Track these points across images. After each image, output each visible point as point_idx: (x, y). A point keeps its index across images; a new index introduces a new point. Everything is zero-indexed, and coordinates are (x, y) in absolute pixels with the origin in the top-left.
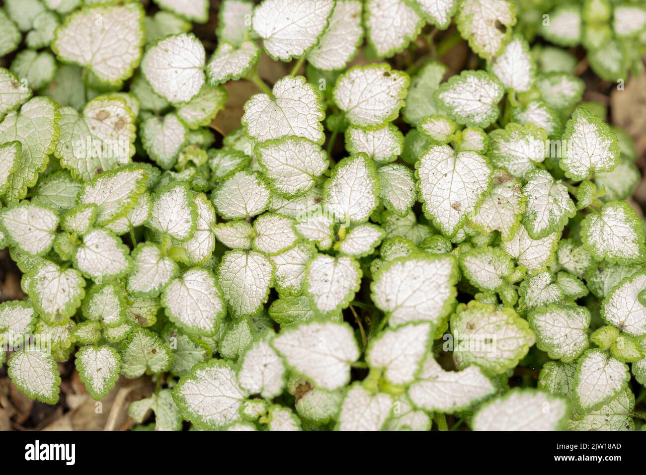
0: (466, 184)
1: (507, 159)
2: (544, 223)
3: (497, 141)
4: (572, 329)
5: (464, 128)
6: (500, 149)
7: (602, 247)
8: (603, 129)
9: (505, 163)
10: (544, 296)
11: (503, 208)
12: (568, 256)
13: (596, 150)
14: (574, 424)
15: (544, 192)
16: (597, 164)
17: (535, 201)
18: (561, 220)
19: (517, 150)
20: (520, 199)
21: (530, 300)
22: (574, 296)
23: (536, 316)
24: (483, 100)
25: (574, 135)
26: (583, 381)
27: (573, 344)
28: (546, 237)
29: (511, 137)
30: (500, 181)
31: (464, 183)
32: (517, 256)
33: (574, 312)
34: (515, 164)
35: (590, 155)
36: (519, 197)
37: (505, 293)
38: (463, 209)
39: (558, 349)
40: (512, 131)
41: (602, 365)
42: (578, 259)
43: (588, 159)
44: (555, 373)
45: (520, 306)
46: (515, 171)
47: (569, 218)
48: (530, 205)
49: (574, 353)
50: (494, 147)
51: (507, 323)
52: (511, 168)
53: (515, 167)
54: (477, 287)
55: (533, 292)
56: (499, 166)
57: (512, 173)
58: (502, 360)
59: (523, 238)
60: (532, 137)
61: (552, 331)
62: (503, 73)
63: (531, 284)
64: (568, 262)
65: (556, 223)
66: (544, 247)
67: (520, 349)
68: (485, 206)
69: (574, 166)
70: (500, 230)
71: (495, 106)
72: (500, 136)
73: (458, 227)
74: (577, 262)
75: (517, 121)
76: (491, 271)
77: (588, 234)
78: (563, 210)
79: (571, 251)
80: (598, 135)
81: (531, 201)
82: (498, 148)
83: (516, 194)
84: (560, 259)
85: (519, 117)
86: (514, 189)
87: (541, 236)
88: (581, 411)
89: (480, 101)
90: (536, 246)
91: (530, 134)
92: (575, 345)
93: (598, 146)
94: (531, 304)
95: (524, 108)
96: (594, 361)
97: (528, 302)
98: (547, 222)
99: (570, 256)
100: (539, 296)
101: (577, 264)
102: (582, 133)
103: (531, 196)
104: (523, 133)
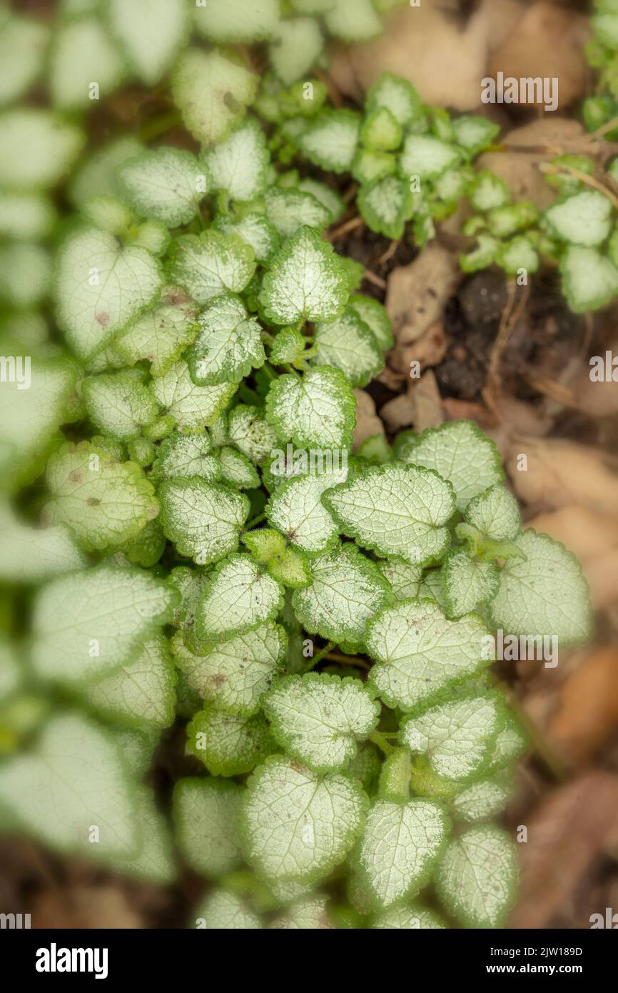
0: (123, 292)
1: (192, 276)
2: (215, 364)
3: (185, 249)
4: (220, 519)
5: (143, 220)
6: (185, 261)
7: (292, 424)
8: (332, 262)
9: (187, 281)
10: (193, 468)
11: (164, 332)
12: (244, 430)
13: (316, 289)
14: (195, 662)
15: (228, 326)
16: (313, 309)
17: (212, 334)
18: (241, 368)
19: (208, 267)
20: (191, 326)
21: (171, 467)
22: (239, 484)
23: (171, 489)
24: (180, 191)
25: (290, 260)
26: (217, 595)
27: (214, 541)
28: (213, 385)
29: (205, 249)
30: (173, 301)
31: (121, 289)
32: (169, 404)
33: (227, 496)
34: (201, 286)
35: (307, 294)
36: (191, 324)
37: (138, 448)
38: (110, 325)
39: (192, 543)
40: (208, 240)
41: (249, 580)
42: (258, 438)
43: (302, 298)
44: (186, 584)
45: (154, 470)
46: (198, 295)
47: (253, 368)
48: (203, 338)
49: (214, 554)
50: (179, 256)
51: (126, 483)
52: (194, 289)
53: (200, 290)
54: (99, 427)
55: (177, 457)
56: (178, 283)
57: (194, 296)
58: (105, 531)
59: (182, 381)
60: (233, 255)
61: (189, 514)
62: (220, 168)
63: (178, 446)
64: (244, 439)
65: (232, 370)
66: (208, 400)
67: (134, 522)
68: (142, 326)
69: (280, 304)
70: (151, 360)
71: (194, 204)
72: (190, 244)
73: (99, 348)
74: (256, 442)
75: (219, 230)
76: (125, 411)
77: (278, 401)
78: (247, 355)
79: (251, 424)
80: (323, 268)
81: (207, 333)
82: (183, 258)
83: (188, 319)
84: (232, 431)
85: (225, 227)
86: (188, 313)
87: (207, 382)
88: (203, 636)
89: (175, 191)
90: (198, 396)
91: (231, 251)
92: (218, 542)
93: (319, 284)
94: (170, 473)
95: (237, 221)
96: (239, 571)
97: (166, 469)
98: (220, 364)
99: (248, 430)
100: (185, 466)
101: (255, 445)
102: (302, 261)
103: (208, 326)
104: (223, 247)
